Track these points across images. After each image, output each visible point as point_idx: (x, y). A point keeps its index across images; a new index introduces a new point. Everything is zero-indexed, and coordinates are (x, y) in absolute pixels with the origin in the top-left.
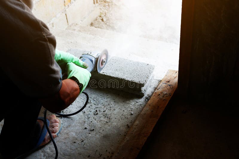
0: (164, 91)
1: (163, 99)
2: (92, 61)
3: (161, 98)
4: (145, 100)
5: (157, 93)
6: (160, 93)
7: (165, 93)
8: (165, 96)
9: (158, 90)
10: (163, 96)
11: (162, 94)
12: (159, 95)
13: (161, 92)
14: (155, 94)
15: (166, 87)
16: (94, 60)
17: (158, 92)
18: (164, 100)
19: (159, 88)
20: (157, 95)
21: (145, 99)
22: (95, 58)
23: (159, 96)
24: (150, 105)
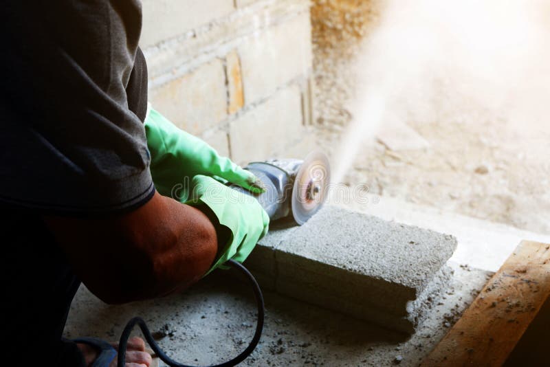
0: (509, 295)
1: (509, 318)
2: (275, 181)
3: (499, 315)
4: (444, 323)
5: (486, 301)
6: (496, 301)
7: (514, 302)
8: (515, 310)
9: (490, 293)
10: (507, 311)
11: (504, 305)
12: (494, 305)
13: (498, 299)
14: (478, 302)
15: (516, 287)
16: (281, 177)
17: (489, 299)
18: (510, 321)
19: (493, 288)
20: (487, 306)
21: (441, 321)
22: (287, 174)
23: (492, 310)
24: (462, 333)
